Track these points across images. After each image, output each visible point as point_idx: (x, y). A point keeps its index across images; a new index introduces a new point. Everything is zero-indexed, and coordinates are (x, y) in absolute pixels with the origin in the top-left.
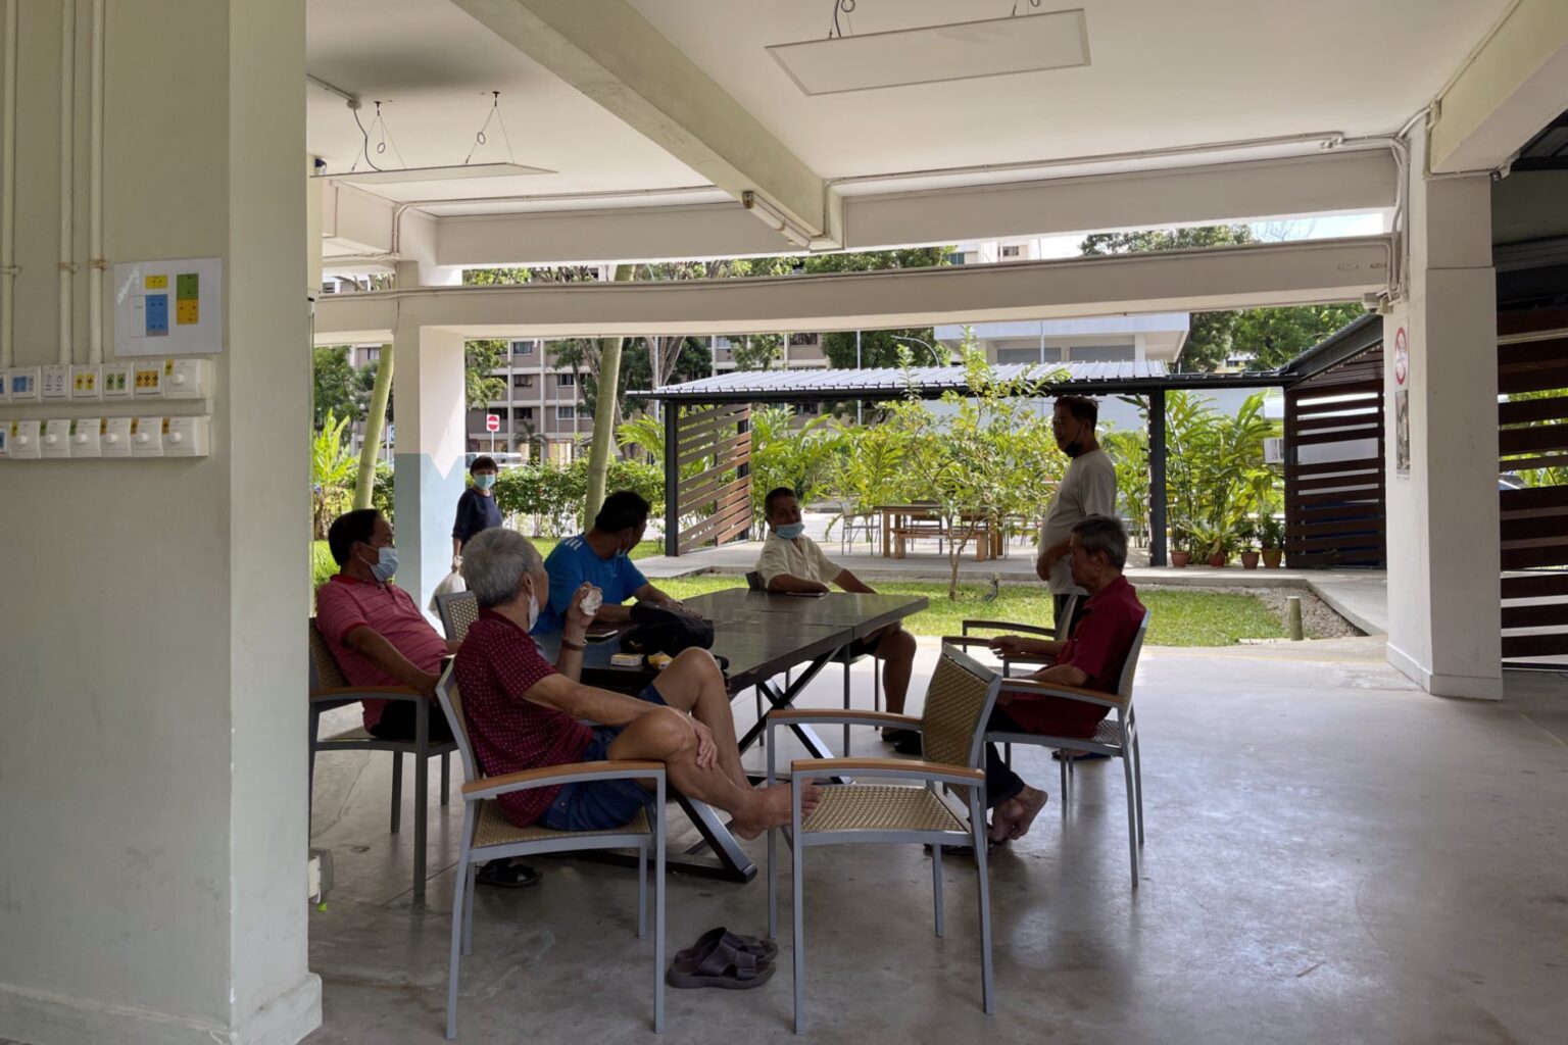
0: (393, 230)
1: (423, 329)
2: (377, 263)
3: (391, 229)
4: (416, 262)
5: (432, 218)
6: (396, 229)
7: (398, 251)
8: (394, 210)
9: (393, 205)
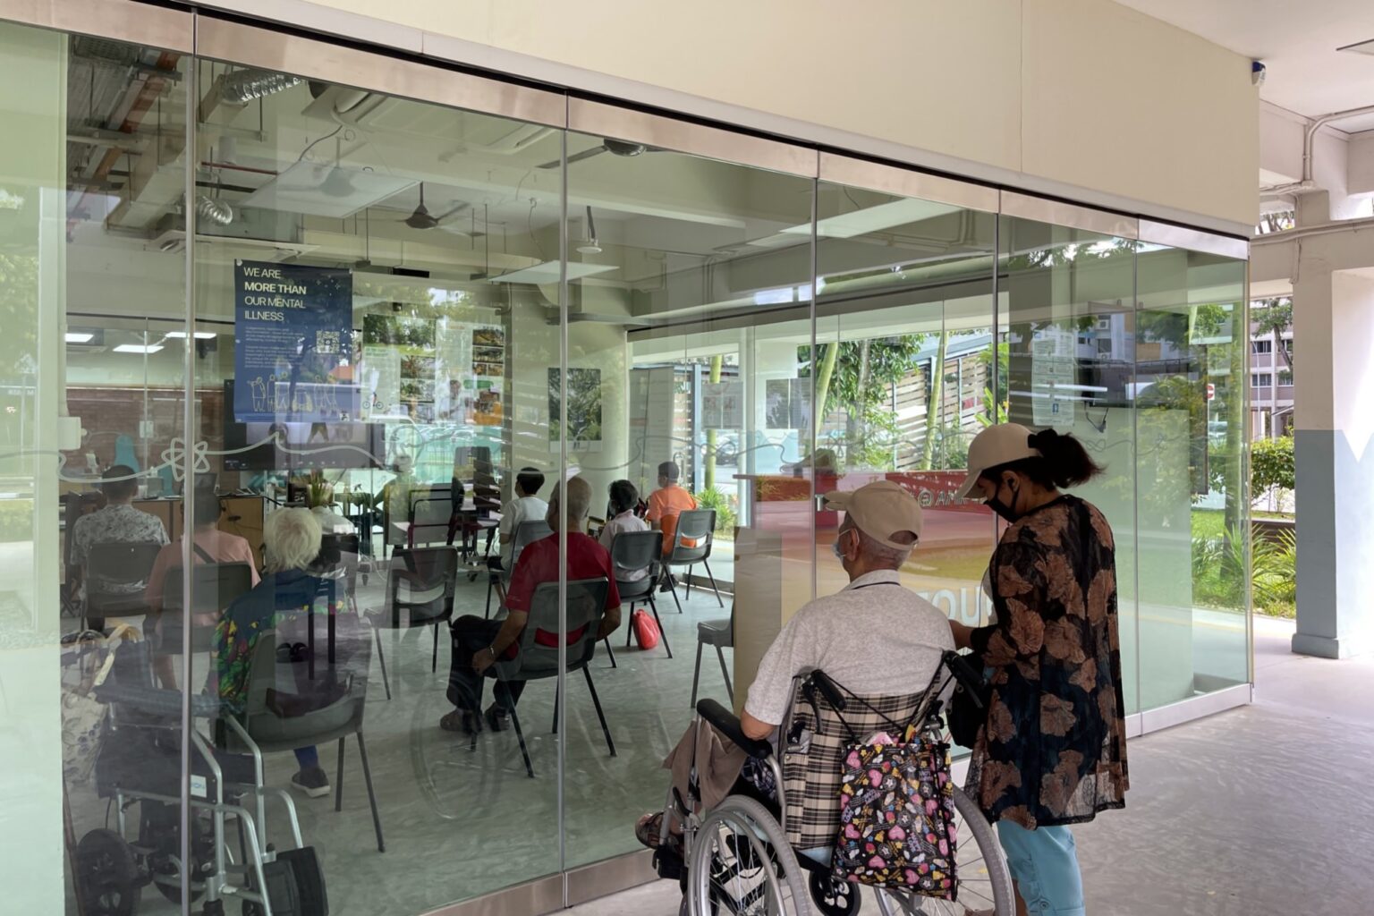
0: (1305, 154)
1: (1337, 275)
2: (1277, 198)
3: (1302, 152)
4: (1327, 191)
5: (1342, 136)
6: (1308, 152)
7: (1311, 179)
8: (1306, 128)
9: (1305, 122)
